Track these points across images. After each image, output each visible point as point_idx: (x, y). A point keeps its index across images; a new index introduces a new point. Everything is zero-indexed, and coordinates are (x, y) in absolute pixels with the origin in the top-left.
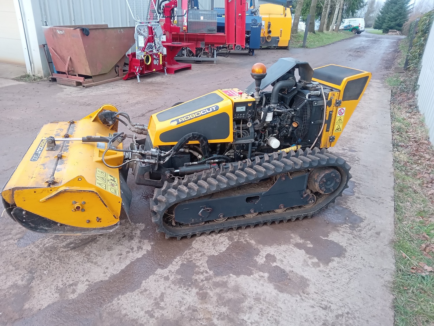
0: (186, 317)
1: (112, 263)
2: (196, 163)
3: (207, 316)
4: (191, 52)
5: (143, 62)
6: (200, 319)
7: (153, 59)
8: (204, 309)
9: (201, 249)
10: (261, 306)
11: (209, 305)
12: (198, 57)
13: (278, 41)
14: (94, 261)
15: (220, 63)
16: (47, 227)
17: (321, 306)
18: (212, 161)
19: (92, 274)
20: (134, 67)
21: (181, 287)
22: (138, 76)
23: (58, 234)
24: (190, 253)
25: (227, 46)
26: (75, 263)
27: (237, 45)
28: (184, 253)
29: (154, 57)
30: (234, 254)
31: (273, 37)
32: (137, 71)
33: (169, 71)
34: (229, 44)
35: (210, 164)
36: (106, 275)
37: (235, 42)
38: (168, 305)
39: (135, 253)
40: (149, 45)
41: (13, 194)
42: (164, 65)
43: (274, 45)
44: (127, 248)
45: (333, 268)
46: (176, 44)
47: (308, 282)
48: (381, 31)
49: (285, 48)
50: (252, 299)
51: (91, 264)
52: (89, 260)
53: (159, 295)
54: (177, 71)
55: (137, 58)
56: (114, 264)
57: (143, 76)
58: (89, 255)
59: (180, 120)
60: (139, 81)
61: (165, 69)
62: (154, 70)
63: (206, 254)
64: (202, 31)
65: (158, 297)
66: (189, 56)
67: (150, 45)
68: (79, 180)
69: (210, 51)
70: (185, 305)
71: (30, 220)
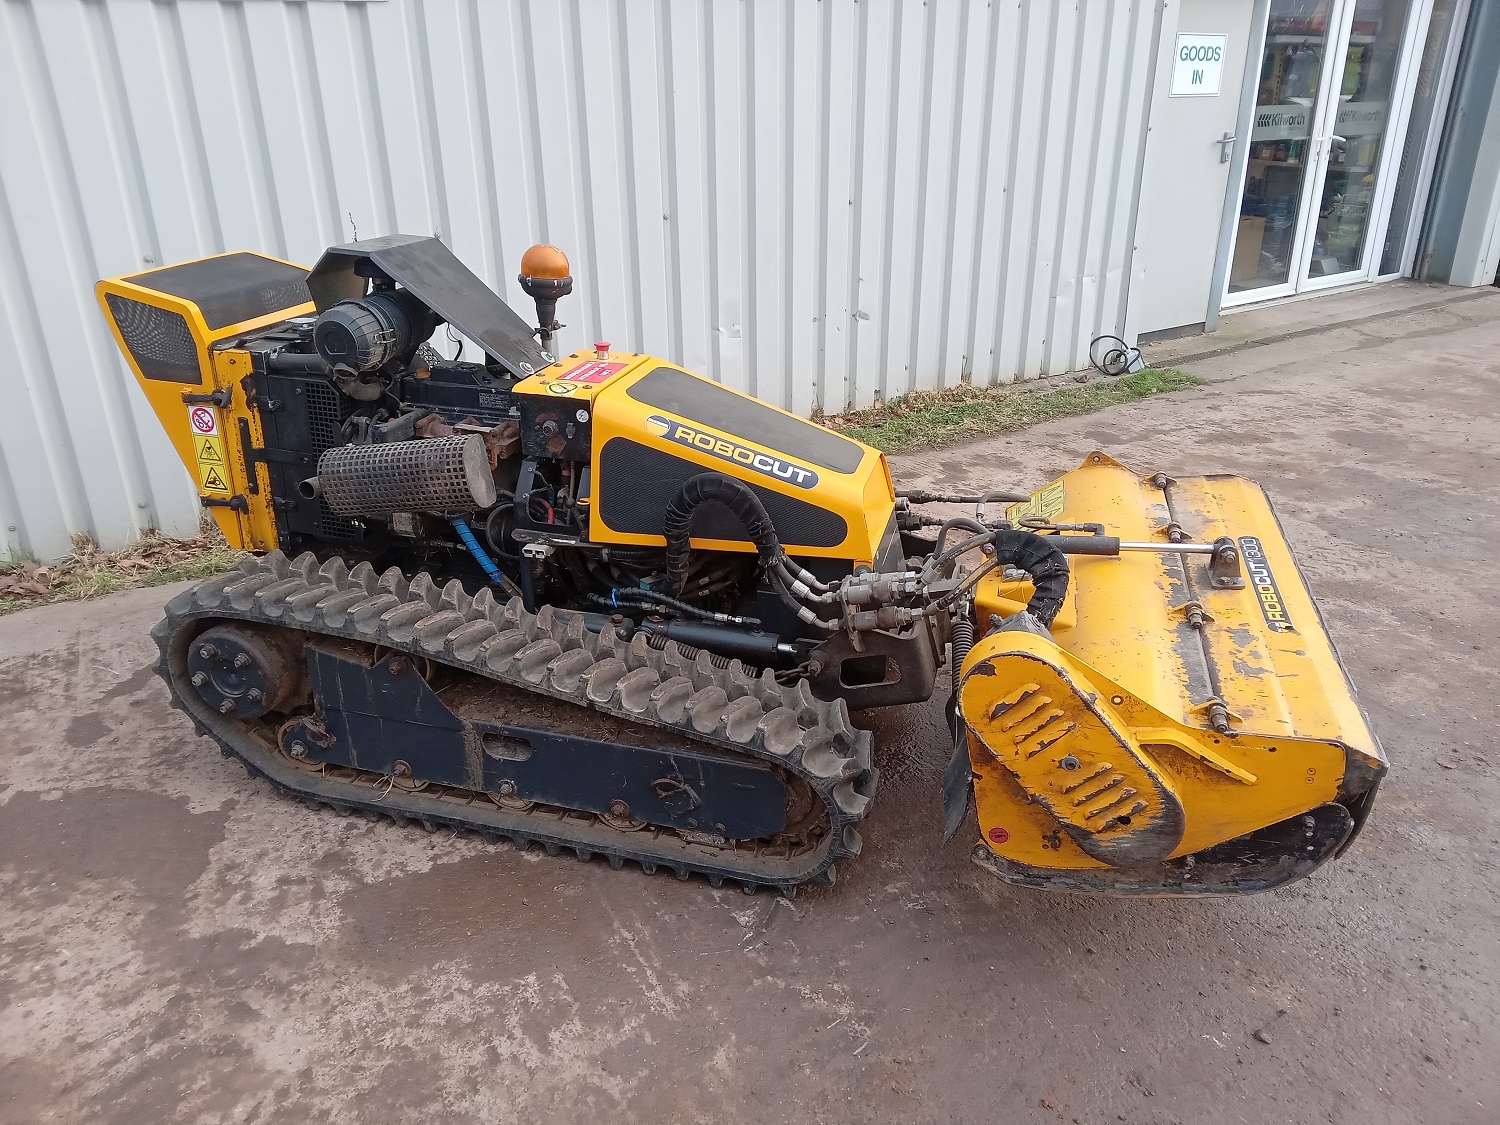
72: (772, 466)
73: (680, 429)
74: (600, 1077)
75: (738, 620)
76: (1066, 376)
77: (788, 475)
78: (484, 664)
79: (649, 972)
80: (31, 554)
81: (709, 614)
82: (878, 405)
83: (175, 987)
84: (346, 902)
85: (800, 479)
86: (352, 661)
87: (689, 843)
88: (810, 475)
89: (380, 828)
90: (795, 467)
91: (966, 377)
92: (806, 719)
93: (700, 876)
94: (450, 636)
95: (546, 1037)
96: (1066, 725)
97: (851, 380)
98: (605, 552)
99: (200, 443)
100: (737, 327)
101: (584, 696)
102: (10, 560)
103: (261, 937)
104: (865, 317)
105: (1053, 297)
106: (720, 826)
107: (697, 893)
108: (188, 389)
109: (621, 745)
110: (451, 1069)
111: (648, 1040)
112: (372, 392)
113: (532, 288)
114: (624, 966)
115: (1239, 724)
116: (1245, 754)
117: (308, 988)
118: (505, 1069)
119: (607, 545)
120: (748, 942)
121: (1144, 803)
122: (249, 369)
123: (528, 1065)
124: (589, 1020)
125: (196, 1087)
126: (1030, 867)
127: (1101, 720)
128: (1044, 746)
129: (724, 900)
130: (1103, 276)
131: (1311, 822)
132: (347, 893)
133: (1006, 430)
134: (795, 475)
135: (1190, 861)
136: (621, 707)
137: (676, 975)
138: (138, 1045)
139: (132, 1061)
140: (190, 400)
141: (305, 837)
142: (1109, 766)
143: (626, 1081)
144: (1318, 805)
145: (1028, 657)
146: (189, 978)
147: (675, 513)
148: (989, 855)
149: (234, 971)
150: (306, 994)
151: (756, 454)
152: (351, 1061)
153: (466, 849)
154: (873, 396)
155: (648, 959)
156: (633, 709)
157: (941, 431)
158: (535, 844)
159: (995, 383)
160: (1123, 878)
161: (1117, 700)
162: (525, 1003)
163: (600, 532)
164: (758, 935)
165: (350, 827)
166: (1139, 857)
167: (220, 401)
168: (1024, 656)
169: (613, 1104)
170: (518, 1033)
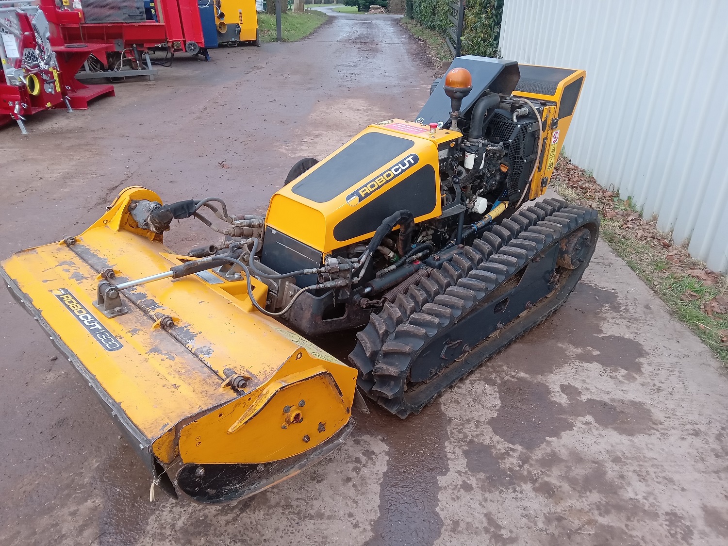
0: (559, 536)
1: (350, 503)
2: (393, 267)
3: (585, 518)
4: (97, 61)
5: (26, 91)
6: (580, 529)
7: (42, 82)
8: (569, 510)
9: (465, 415)
10: (631, 469)
11: (570, 501)
12: (115, 69)
13: (239, 32)
14: (312, 512)
15: (160, 79)
16: (238, 484)
17: (689, 432)
18: (414, 256)
19: (336, 538)
20: (6, 102)
21: (502, 491)
22: (19, 122)
23: (263, 489)
24: (456, 428)
25: (170, 44)
26: (279, 533)
27: (188, 43)
28: (447, 433)
29: (45, 77)
30: (518, 405)
31: (229, 26)
32: (16, 112)
33: (77, 104)
34: (173, 41)
35: (412, 262)
36: (362, 528)
37: (184, 37)
38: (515, 530)
39: (369, 465)
40: (27, 53)
41: (177, 438)
42: (64, 93)
43: (233, 40)
44: (347, 462)
45: (651, 374)
46: (76, 47)
47: (645, 406)
48: (355, 8)
49: (253, 43)
50: (611, 463)
51: (312, 521)
52: (303, 516)
53: (485, 520)
54: (91, 102)
55: (8, 84)
56: (356, 502)
57: (30, 119)
58: (289, 506)
59: (363, 192)
60: (24, 132)
61: (67, 100)
62: (49, 105)
63: (482, 420)
64: (116, 20)
65: (486, 524)
66: (95, 69)
67: (29, 53)
68: (299, 358)
69: (137, 56)
70: (536, 517)
71: (208, 482)
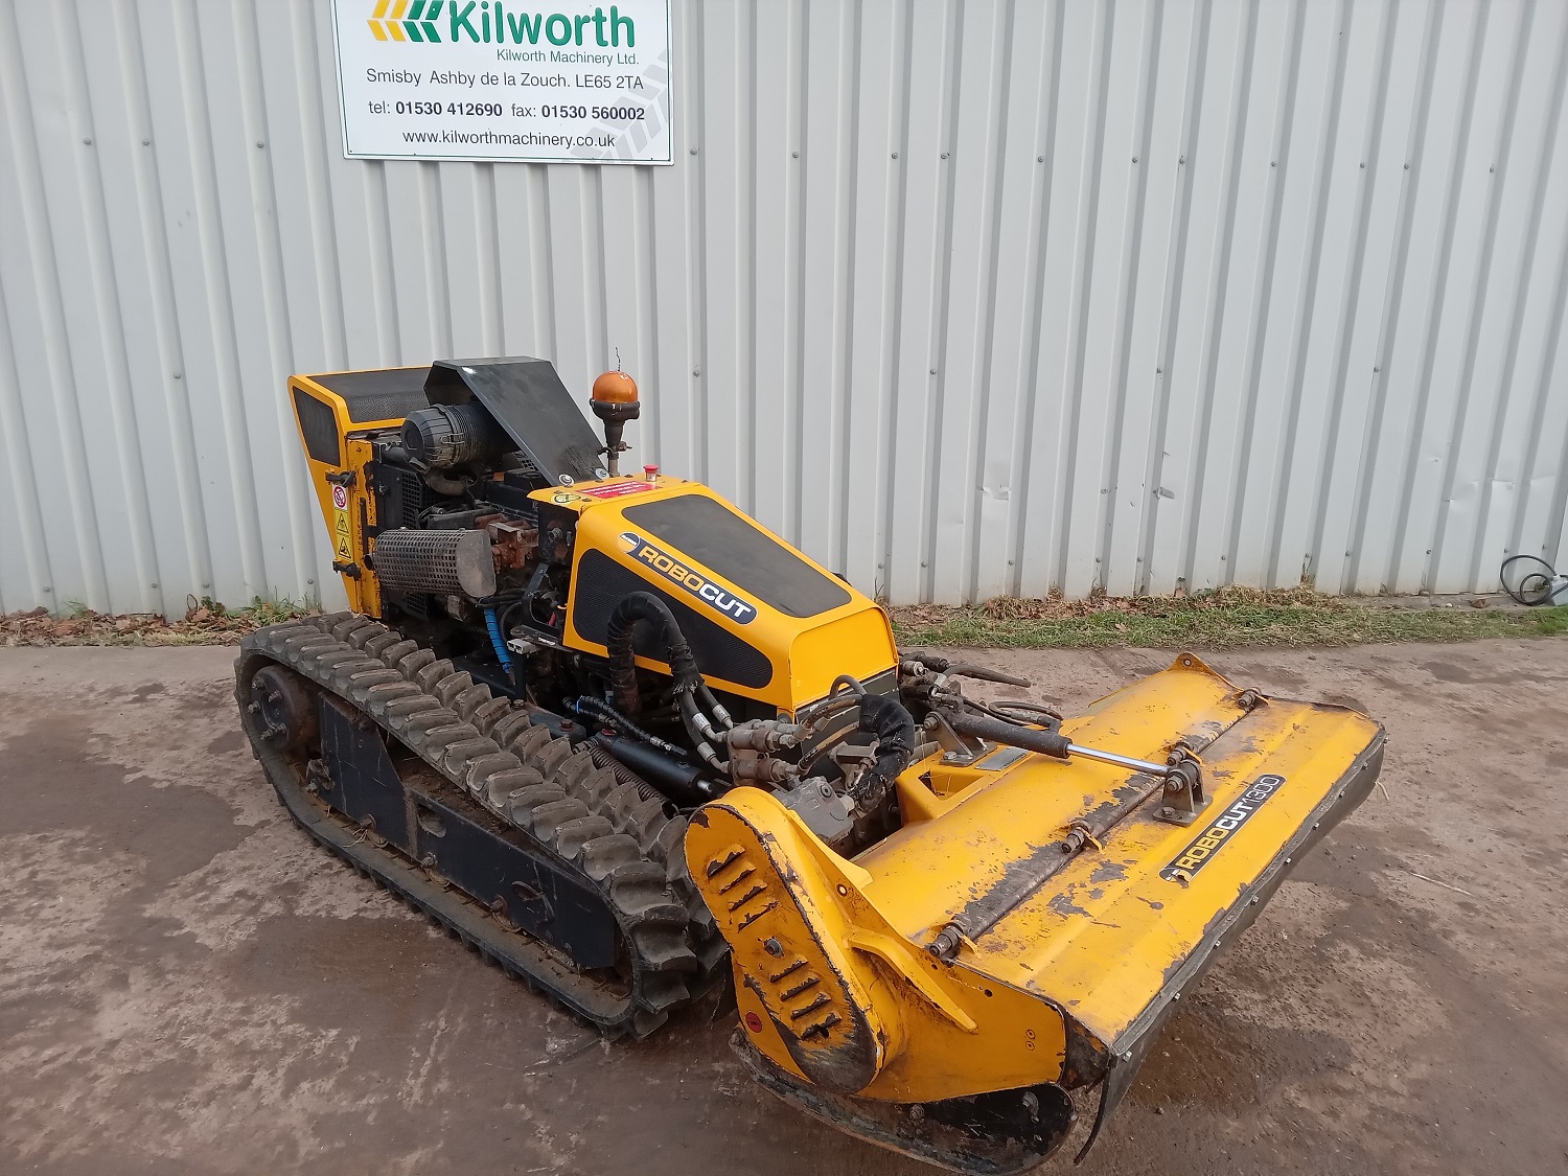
72: (716, 596)
73: (647, 548)
74: (305, 1133)
75: (668, 747)
76: (1458, 598)
77: (727, 607)
78: (406, 734)
79: (428, 1062)
80: (320, 605)
81: (647, 736)
82: (1179, 595)
83: (99, 947)
84: (269, 923)
85: (737, 614)
86: (343, 714)
87: (549, 957)
88: (749, 610)
89: (348, 872)
90: (738, 600)
91: (1307, 579)
92: (656, 855)
93: (542, 992)
94: (389, 704)
95: (297, 1083)
96: (769, 900)
97: (1145, 561)
98: (577, 657)
99: (337, 514)
100: (1005, 489)
101: (464, 782)
102: (304, 607)
103: (186, 930)
104: (1169, 495)
105: (1445, 500)
106: (567, 945)
107: (534, 1008)
108: (332, 469)
109: (502, 840)
110: (208, 1080)
111: (370, 1119)
112: (453, 487)
113: (599, 410)
114: (414, 1049)
115: (970, 954)
116: (962, 991)
117: (178, 980)
118: (244, 1097)
119: (577, 652)
120: (537, 1068)
121: (838, 1016)
122: (369, 457)
123: (263, 1101)
124: (340, 1085)
125: (41, 1025)
126: (779, 1069)
127: (795, 902)
128: (751, 919)
129: (553, 1023)
130: (1525, 484)
131: (1029, 1100)
132: (274, 917)
133: (1322, 644)
134: (735, 608)
135: (915, 1112)
136: (487, 799)
137: (447, 1073)
138: (37, 981)
139: (24, 990)
140: (330, 478)
141: (288, 864)
142: (804, 960)
143: (320, 1145)
144: (1041, 1081)
145: (734, 814)
146: (113, 945)
147: (613, 628)
148: (743, 1043)
149: (143, 949)
150: (172, 984)
151: (707, 582)
152: (149, 1046)
153: (392, 909)
154: (1174, 584)
155: (438, 1052)
156: (496, 803)
157: (1232, 632)
158: (436, 921)
159: (1350, 592)
160: (859, 1113)
161: (842, 890)
162: (311, 1051)
163: (572, 639)
164: (553, 1063)
165: (328, 866)
166: (837, 1082)
167: (349, 482)
168: (730, 812)
169: (293, 1156)
170: (280, 1073)
